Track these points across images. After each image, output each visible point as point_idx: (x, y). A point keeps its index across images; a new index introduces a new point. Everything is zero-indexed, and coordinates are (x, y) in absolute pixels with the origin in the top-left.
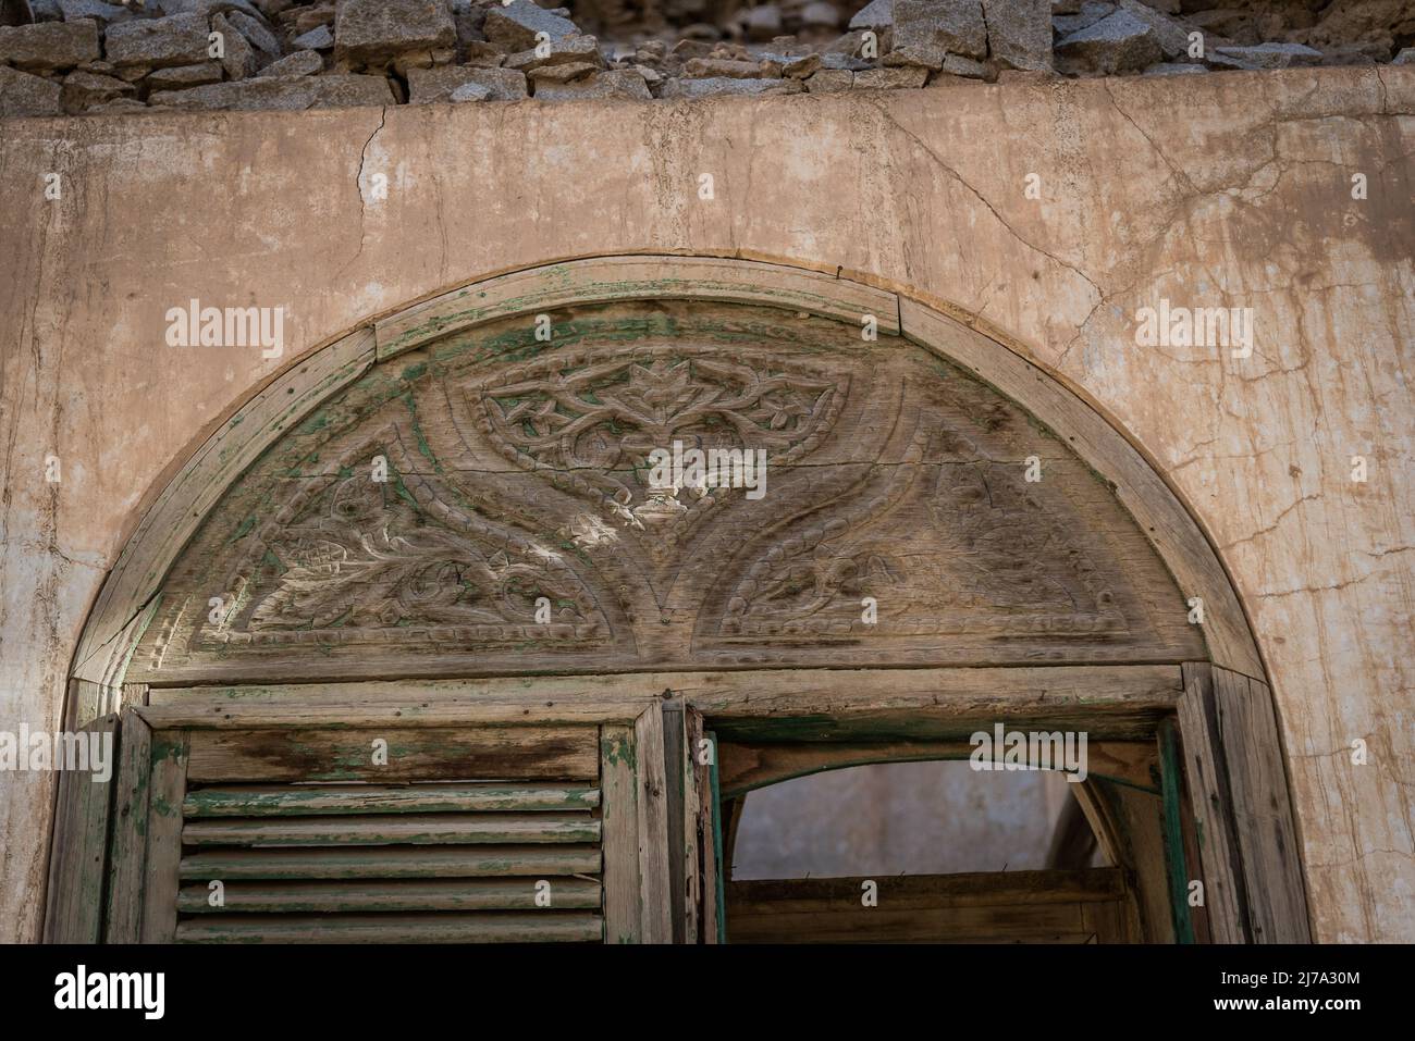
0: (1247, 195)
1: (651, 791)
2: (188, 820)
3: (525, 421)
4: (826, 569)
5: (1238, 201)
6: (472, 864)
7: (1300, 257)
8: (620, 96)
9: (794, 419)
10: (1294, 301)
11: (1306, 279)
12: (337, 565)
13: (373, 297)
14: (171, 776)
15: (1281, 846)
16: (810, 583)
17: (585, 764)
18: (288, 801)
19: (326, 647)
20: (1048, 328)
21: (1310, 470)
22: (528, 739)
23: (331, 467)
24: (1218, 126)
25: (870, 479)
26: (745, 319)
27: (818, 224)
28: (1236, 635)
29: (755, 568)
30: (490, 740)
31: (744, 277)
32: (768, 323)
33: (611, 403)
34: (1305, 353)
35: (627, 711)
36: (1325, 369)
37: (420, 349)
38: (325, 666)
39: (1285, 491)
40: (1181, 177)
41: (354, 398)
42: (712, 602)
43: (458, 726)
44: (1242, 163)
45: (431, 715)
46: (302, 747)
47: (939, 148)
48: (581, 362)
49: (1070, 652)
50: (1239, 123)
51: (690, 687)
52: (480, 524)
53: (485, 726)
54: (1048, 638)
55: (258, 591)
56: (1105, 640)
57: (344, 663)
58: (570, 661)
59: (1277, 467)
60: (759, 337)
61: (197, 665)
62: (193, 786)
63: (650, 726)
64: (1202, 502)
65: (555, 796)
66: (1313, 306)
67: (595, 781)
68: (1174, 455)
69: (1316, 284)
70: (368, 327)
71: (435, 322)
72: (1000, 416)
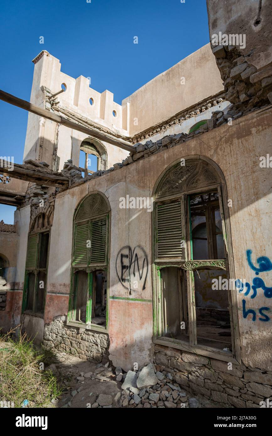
0: (226, 137)
1: (183, 202)
2: (158, 208)
3: (176, 173)
4: (195, 181)
5: (225, 138)
6: (173, 209)
7: (230, 142)
8: (181, 143)
9: (193, 168)
10: (230, 146)
11: (231, 144)
12: (165, 188)
13: (166, 166)
14: (157, 206)
15: (226, 198)
16: (194, 182)
17: (179, 200)
18: (163, 206)
19: (165, 194)
20: (210, 155)
21: (231, 163)
22: (176, 199)
23: (165, 180)
24: (224, 131)
25: (198, 172)
26: (190, 160)
27: (194, 151)
28: (224, 180)
29: (190, 182)
30: (174, 199)
31: (189, 157)
32: (191, 160)
33: (181, 170)
34: (231, 151)
35: (181, 196)
36: (232, 152)
37: (169, 169)
38: (164, 196)
39: (228, 165)
40: (221, 137)
41: (166, 175)
42: (187, 185)
43: (172, 199)
44: (226, 133)
45: (170, 199)
46: (163, 202)
47: (203, 140)
48: (179, 167)
49: (212, 184)
50: (226, 130)
51: (186, 193)
52: (173, 183)
53: (173, 199)
54: (210, 183)
55: (161, 191)
56: (215, 182)
57: (166, 195)
58: (179, 192)
59: (228, 163)
60: (191, 162)
61: (158, 197)
62: (158, 206)
63: (183, 197)
64: (222, 168)
65: (177, 203)
66: (232, 146)
67: (180, 201)
68: (220, 165)
69: (232, 144)
70: (166, 169)
71: (170, 167)
72: (207, 164)
